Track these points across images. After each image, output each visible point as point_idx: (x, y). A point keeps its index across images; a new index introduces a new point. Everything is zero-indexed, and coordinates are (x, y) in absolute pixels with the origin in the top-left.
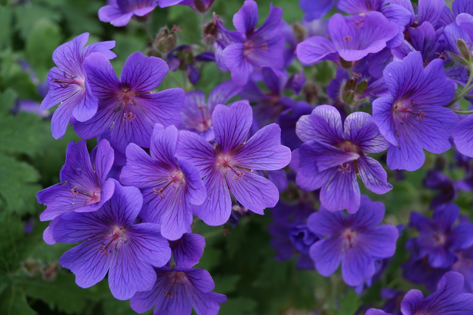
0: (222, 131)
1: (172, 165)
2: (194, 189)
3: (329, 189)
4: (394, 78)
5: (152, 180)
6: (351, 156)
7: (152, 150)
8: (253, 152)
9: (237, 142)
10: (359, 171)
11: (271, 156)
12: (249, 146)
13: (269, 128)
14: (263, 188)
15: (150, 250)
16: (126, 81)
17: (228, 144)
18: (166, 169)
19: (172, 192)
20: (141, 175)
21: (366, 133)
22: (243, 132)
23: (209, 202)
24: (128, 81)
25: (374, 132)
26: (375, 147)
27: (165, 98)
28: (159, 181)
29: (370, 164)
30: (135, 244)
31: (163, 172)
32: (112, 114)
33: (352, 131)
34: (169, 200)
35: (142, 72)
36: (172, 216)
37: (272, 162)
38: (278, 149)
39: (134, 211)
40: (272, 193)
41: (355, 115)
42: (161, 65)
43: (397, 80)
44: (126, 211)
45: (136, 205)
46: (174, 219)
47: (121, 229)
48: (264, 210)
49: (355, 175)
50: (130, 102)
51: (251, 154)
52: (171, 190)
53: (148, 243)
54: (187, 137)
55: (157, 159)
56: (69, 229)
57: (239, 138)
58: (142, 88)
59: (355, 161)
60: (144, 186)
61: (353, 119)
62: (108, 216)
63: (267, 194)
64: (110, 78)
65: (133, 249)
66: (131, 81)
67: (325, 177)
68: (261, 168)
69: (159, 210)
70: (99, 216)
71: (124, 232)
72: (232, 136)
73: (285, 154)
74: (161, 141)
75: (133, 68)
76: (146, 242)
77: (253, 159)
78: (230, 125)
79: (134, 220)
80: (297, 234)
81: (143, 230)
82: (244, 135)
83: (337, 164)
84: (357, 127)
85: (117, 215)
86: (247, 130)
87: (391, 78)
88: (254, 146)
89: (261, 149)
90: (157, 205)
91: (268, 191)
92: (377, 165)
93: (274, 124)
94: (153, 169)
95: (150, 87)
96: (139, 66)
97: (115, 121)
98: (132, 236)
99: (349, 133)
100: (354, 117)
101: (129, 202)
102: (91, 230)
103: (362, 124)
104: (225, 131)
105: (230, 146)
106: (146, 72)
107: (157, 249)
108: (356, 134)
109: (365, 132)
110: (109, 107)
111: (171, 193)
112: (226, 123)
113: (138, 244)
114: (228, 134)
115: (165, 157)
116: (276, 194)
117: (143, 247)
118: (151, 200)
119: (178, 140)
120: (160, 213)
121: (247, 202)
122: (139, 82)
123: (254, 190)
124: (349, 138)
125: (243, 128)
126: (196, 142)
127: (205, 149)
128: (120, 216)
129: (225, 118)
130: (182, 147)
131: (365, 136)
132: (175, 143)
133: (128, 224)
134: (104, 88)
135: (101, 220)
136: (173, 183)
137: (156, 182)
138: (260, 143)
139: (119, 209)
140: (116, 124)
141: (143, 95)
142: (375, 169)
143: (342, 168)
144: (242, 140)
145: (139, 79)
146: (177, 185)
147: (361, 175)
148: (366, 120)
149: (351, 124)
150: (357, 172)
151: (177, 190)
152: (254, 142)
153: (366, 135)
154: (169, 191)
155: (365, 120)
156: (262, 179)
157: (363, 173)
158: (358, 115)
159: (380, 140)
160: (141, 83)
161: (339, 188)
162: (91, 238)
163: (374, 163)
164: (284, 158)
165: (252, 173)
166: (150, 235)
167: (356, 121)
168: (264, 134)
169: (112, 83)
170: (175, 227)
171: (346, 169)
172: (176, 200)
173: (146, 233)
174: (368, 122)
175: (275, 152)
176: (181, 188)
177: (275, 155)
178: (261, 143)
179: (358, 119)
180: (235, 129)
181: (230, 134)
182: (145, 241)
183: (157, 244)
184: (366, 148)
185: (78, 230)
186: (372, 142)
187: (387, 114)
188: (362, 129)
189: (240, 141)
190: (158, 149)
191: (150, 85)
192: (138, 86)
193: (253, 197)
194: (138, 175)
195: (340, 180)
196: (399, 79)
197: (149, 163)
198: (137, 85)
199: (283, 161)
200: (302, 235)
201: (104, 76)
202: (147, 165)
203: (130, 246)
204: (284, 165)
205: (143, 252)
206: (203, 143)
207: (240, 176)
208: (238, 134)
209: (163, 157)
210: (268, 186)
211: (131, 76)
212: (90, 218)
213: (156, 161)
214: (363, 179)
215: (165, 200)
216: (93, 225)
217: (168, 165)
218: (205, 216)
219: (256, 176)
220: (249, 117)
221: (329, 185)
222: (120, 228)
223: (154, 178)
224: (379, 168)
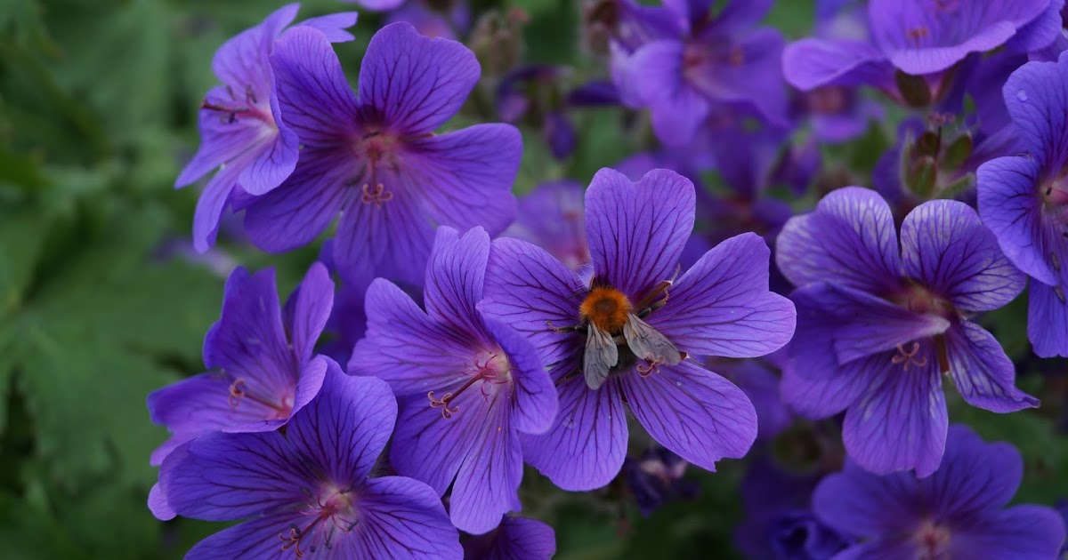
0: (609, 240)
1: (478, 333)
2: (530, 394)
3: (868, 415)
4: (1033, 104)
5: (429, 375)
6: (926, 323)
7: (428, 294)
8: (694, 307)
9: (651, 278)
10: (951, 367)
11: (742, 319)
12: (683, 293)
13: (735, 245)
14: (717, 403)
15: (409, 549)
16: (373, 101)
17: (627, 280)
18: (466, 347)
19: (478, 407)
20: (402, 363)
21: (964, 260)
22: (670, 250)
23: (568, 432)
24: (379, 104)
25: (983, 254)
26: (985, 294)
27: (472, 149)
28: (446, 378)
29: (974, 343)
30: (376, 532)
31: (457, 355)
32: (338, 192)
33: (923, 253)
34: (469, 427)
35: (414, 80)
36: (478, 468)
37: (744, 337)
38: (762, 303)
39: (372, 441)
40: (740, 418)
41: (929, 207)
42: (460, 60)
43: (1045, 112)
44: (354, 442)
45: (379, 425)
46: (482, 478)
47: (342, 492)
48: (716, 463)
49: (939, 374)
50: (385, 162)
51: (689, 312)
52: (478, 402)
53: (409, 532)
54: (514, 255)
55: (441, 319)
56: (212, 483)
57: (657, 267)
58: (414, 124)
59: (938, 339)
60: (408, 388)
61: (922, 221)
62: (310, 457)
63: (726, 422)
64: (334, 94)
65: (370, 548)
66: (385, 100)
67: (858, 381)
68: (713, 351)
69: (445, 453)
70: (287, 453)
71: (350, 502)
72: (638, 262)
73: (779, 315)
74: (449, 268)
75: (391, 66)
76: (403, 529)
77: (693, 326)
78: (635, 228)
79: (372, 465)
80: (788, 532)
81: (391, 494)
82: (671, 257)
83: (888, 345)
84: (935, 240)
85: (332, 454)
86: (677, 245)
87: (1026, 106)
88: (696, 294)
89: (716, 302)
90: (439, 443)
91: (730, 413)
92: (988, 344)
93: (750, 234)
94: (432, 347)
95: (434, 119)
96: (404, 59)
97: (347, 209)
98: (371, 510)
99: (915, 258)
100: (925, 214)
101: (362, 416)
102: (265, 490)
103: (949, 234)
104: (620, 243)
105: (632, 286)
106: (424, 79)
107: (427, 547)
108: (936, 262)
109: (960, 255)
110: (331, 174)
111: (477, 410)
112: (622, 220)
113: (381, 534)
114: (629, 254)
115: (461, 312)
116: (748, 422)
117: (394, 540)
118: (426, 428)
119: (491, 261)
120: (449, 459)
121: (671, 438)
122: (408, 108)
123: (693, 408)
124: (917, 275)
125: (669, 240)
126: (539, 268)
127: (562, 288)
128: (340, 456)
129: (620, 206)
130: (500, 281)
131: (960, 269)
132: (481, 272)
133: (358, 479)
134: (321, 121)
135: (293, 465)
136: (480, 382)
137: (440, 380)
138: (712, 285)
139: (338, 436)
140: (348, 217)
141: (417, 145)
142: (985, 355)
143: (900, 355)
144: (665, 274)
145: (407, 98)
146: (493, 388)
147: (954, 375)
148: (959, 221)
149: (918, 235)
150: (945, 368)
151: (490, 403)
152: (696, 283)
153: (964, 266)
154: (471, 404)
155: (956, 222)
156: (715, 380)
157: (961, 371)
158: (935, 210)
159: (1000, 276)
160: (413, 108)
161: (898, 412)
162: (266, 511)
163: (981, 338)
164: (775, 325)
165: (690, 364)
166: (410, 509)
167: (932, 225)
168: (723, 260)
169: (339, 107)
170: (484, 499)
171: (914, 357)
172: (487, 426)
173: (400, 504)
174: (964, 224)
175: (753, 311)
176: (501, 396)
177: (752, 318)
178: (716, 285)
179: (936, 221)
180: (646, 241)
181: (633, 252)
182: (398, 524)
183: (429, 534)
184: (965, 300)
185: (235, 488)
186: (979, 282)
187: (1020, 204)
188: (950, 244)
189: (658, 276)
190: (443, 292)
191: (433, 114)
192: (405, 119)
193: (687, 426)
194: (393, 360)
195: (899, 391)
196: (1048, 110)
197: (421, 329)
198: (402, 118)
199: (772, 335)
200: (801, 535)
201: (319, 88)
202: (416, 336)
203: (363, 538)
204: (776, 345)
205: (392, 553)
206: (556, 273)
207: (654, 366)
208: (656, 255)
209: (456, 311)
210: (731, 398)
211: (385, 86)
212: (265, 457)
213: (439, 323)
214: (960, 383)
215: (462, 426)
216: (274, 478)
217: (468, 334)
218: (555, 468)
219: (698, 369)
220: (686, 210)
221: (869, 402)
222: (342, 488)
223: (435, 370)
224: (993, 352)
